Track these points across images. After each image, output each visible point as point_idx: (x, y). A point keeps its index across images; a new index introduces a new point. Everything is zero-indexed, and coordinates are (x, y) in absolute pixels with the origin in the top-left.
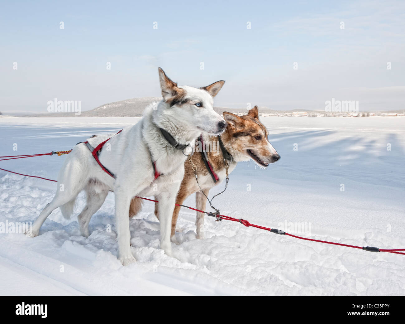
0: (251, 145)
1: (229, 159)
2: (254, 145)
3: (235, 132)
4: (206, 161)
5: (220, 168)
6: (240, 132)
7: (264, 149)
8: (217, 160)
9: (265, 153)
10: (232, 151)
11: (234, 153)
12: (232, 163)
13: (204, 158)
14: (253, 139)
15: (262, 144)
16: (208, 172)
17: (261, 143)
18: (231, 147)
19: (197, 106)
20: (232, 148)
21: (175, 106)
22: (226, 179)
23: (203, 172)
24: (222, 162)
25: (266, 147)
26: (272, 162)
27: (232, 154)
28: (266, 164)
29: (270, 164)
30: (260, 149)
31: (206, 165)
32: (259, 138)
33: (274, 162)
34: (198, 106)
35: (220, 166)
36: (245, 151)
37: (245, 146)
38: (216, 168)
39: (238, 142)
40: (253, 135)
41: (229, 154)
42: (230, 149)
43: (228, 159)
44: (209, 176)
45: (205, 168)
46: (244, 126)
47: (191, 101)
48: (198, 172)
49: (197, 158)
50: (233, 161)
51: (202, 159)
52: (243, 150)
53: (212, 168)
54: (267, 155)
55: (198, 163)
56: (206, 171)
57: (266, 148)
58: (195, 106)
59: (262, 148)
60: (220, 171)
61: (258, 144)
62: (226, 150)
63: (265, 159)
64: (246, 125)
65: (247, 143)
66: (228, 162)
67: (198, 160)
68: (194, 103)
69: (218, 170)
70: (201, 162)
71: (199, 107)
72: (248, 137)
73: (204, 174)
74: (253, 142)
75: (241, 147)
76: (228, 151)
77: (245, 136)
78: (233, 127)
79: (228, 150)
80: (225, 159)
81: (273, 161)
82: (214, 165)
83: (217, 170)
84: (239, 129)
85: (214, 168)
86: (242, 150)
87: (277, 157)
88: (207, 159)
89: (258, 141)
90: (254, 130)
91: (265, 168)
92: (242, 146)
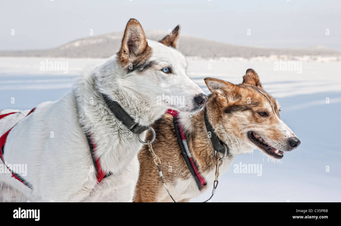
0: (254, 125)
1: (223, 152)
2: (259, 125)
3: (225, 104)
4: (188, 157)
5: (209, 166)
6: (234, 104)
7: (274, 130)
8: (205, 153)
9: (276, 135)
10: (226, 138)
11: (230, 141)
12: (228, 157)
13: (184, 153)
14: (256, 116)
15: (271, 123)
16: (190, 174)
17: (268, 121)
18: (223, 131)
19: (163, 72)
20: (225, 132)
21: (134, 73)
22: (215, 181)
23: (183, 174)
24: (211, 156)
25: (277, 126)
26: (288, 149)
27: (227, 143)
28: (279, 154)
29: (286, 153)
30: (268, 130)
31: (187, 164)
32: (265, 114)
33: (292, 149)
34: (165, 71)
35: (209, 163)
36: (245, 135)
37: (244, 127)
38: (203, 167)
39: (232, 120)
40: (255, 109)
41: (222, 143)
42: (223, 135)
43: (220, 151)
44: (191, 181)
45: (186, 168)
46: (241, 96)
47: (157, 64)
48: (175, 175)
49: (173, 153)
50: (228, 153)
51: (182, 154)
52: (242, 134)
53: (197, 168)
54: (279, 138)
55: (176, 160)
56: (187, 173)
57: (276, 128)
58: (162, 73)
59: (270, 129)
60: (209, 171)
61: (264, 123)
62: (218, 137)
63: (276, 145)
64: (243, 95)
65: (247, 122)
66: (221, 155)
67: (175, 155)
68: (161, 68)
69: (206, 169)
70: (180, 159)
71: (167, 73)
72: (248, 113)
73: (185, 178)
74: (257, 121)
75: (238, 129)
76: (221, 138)
77: (242, 111)
78: (222, 97)
79: (221, 136)
80: (216, 151)
81: (290, 147)
82: (199, 163)
83: (204, 171)
84: (232, 101)
85: (200, 167)
86: (240, 133)
87: (296, 141)
88: (189, 155)
89: (265, 118)
90: (257, 103)
91: (279, 160)
92: (239, 126)
